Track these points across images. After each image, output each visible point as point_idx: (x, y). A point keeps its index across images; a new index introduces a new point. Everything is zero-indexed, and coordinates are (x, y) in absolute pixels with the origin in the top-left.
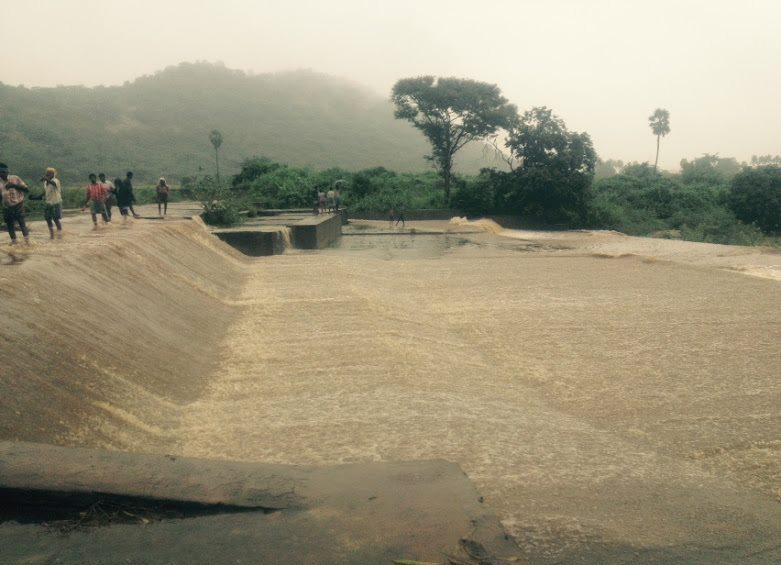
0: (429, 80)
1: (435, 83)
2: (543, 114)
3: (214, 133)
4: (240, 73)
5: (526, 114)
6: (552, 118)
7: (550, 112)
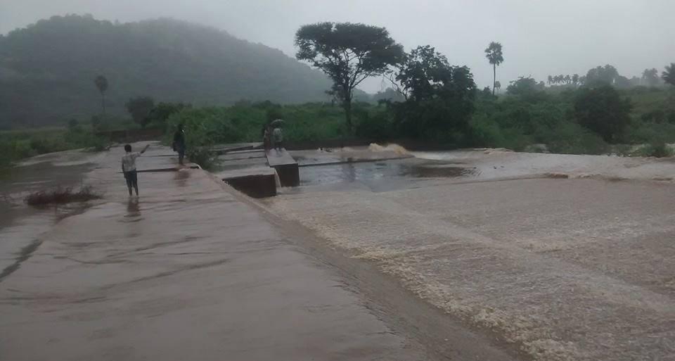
0: (328, 26)
1: (333, 29)
2: (427, 52)
3: (100, 78)
4: (107, 23)
5: (413, 52)
6: (435, 55)
7: (433, 49)
